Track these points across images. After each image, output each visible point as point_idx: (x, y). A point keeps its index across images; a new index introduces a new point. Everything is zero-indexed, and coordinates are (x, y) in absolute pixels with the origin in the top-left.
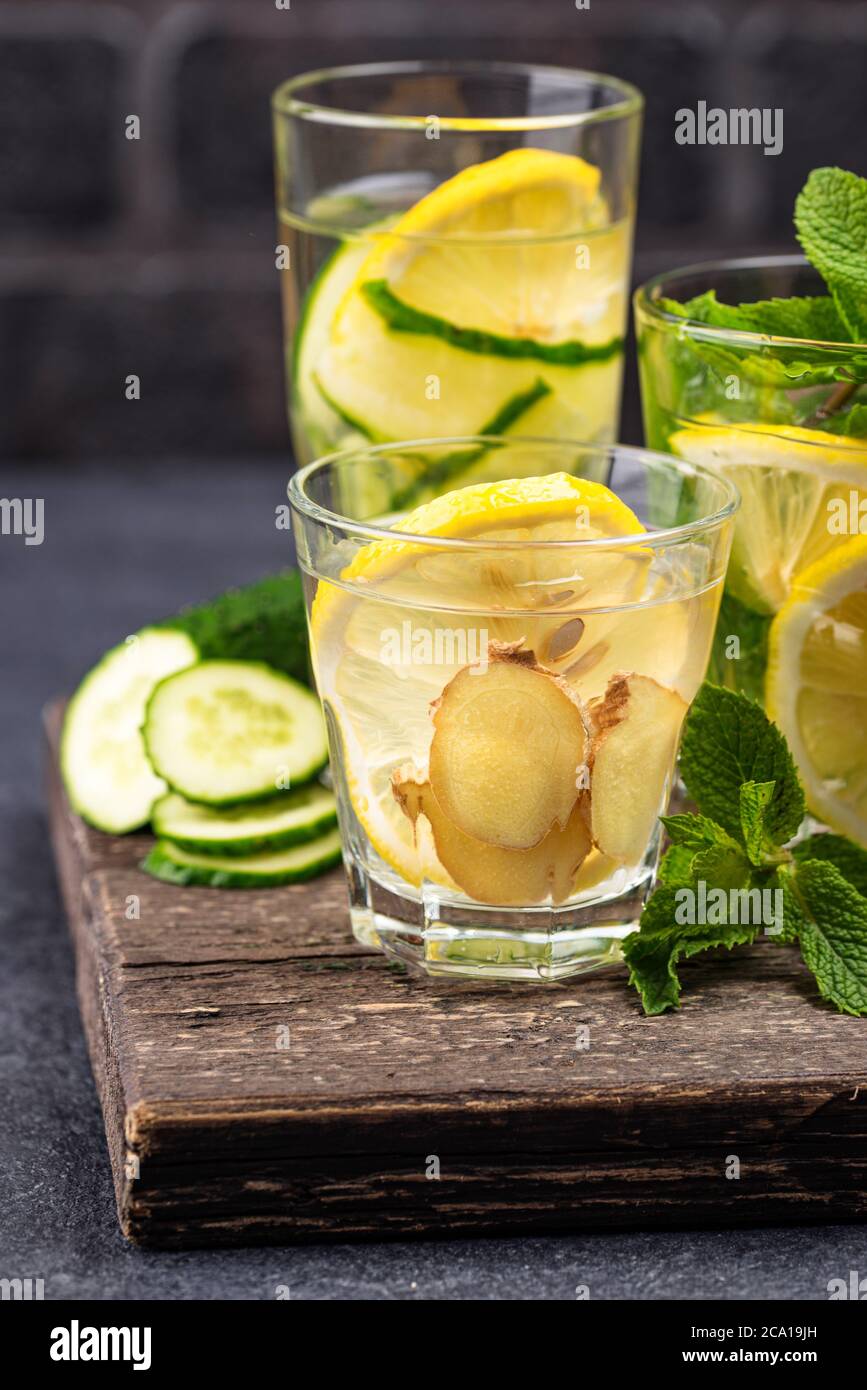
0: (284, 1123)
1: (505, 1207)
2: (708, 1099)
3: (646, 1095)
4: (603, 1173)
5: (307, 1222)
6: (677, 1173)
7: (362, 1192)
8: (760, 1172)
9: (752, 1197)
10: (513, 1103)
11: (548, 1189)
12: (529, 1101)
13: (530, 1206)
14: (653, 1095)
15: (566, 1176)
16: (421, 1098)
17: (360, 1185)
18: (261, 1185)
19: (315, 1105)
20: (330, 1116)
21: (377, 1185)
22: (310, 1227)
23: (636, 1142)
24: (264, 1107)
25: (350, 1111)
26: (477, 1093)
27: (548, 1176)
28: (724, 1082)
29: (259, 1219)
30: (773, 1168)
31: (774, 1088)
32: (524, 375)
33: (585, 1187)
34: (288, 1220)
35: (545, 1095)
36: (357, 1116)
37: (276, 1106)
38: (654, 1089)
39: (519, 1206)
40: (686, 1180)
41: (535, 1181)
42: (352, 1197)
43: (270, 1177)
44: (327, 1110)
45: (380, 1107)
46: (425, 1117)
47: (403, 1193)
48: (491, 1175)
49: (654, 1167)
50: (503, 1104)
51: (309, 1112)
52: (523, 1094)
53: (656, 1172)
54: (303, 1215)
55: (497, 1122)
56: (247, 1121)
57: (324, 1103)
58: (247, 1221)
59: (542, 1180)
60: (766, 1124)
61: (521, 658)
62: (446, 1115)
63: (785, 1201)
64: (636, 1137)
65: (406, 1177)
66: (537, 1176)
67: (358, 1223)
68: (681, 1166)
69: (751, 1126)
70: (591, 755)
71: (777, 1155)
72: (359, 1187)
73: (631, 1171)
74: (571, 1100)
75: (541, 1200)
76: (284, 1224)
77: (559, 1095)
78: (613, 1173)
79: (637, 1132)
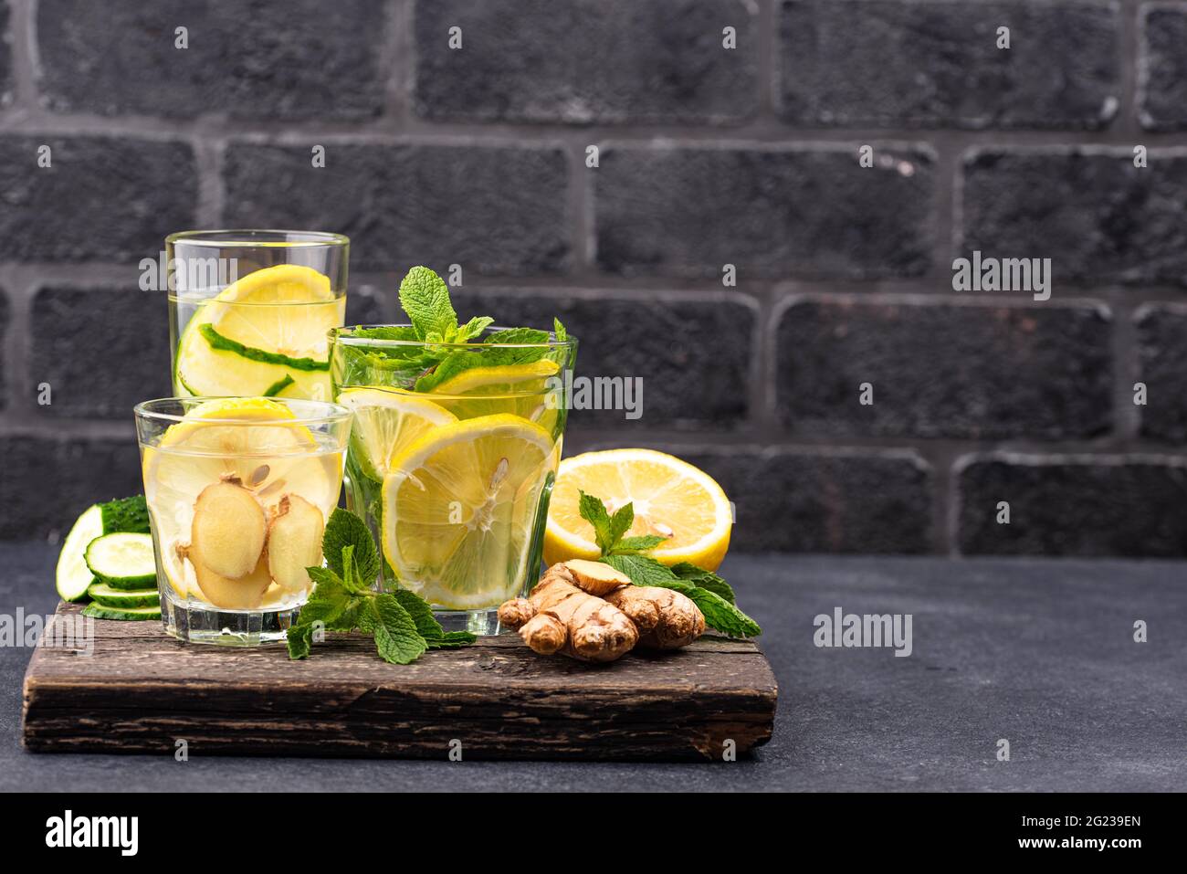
0: (99, 689)
1: (206, 739)
2: (305, 689)
3: (274, 685)
4: (254, 724)
5: (110, 742)
6: (290, 726)
7: (136, 727)
8: (332, 728)
9: (329, 741)
10: (210, 685)
11: (227, 731)
12: (217, 685)
13: (218, 739)
14: (278, 685)
15: (237, 725)
16: (167, 680)
17: (135, 723)
18: (87, 721)
19: (113, 681)
20: (121, 687)
21: (144, 724)
22: (111, 744)
23: (269, 709)
24: (89, 681)
25: (130, 685)
26: (193, 680)
27: (228, 724)
28: (313, 681)
29: (87, 739)
30: (339, 726)
31: (338, 685)
32: (281, 372)
33: (245, 731)
34: (100, 740)
35: (226, 682)
36: (134, 688)
37: (95, 681)
38: (279, 682)
39: (214, 740)
40: (296, 730)
41: (221, 726)
42: (132, 730)
43: (92, 717)
44: (119, 684)
45: (145, 684)
46: (167, 690)
47: (156, 729)
48: (200, 722)
49: (280, 722)
50: (205, 685)
51: (111, 685)
52: (214, 681)
53: (281, 725)
54: (109, 738)
55: (202, 694)
56: (81, 688)
57: (118, 681)
58: (81, 739)
59: (224, 726)
60: (334, 703)
61: (235, 481)
62: (176, 689)
63: (345, 745)
64: (270, 706)
65: (159, 721)
66: (222, 724)
67: (135, 744)
68: (294, 723)
69: (327, 703)
70: (268, 532)
71: (342, 720)
72: (136, 724)
73: (269, 724)
74: (238, 686)
75: (224, 737)
76: (99, 742)
77: (232, 682)
78: (259, 724)
79: (270, 703)
